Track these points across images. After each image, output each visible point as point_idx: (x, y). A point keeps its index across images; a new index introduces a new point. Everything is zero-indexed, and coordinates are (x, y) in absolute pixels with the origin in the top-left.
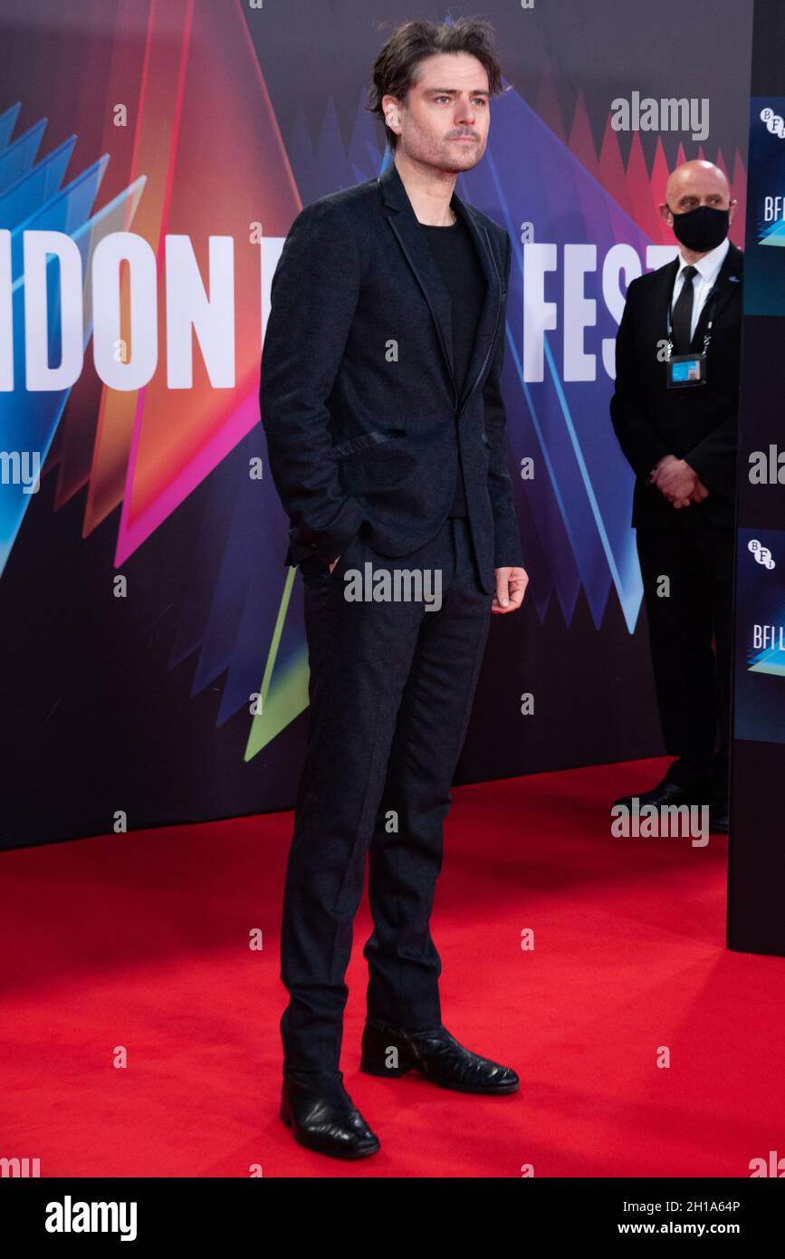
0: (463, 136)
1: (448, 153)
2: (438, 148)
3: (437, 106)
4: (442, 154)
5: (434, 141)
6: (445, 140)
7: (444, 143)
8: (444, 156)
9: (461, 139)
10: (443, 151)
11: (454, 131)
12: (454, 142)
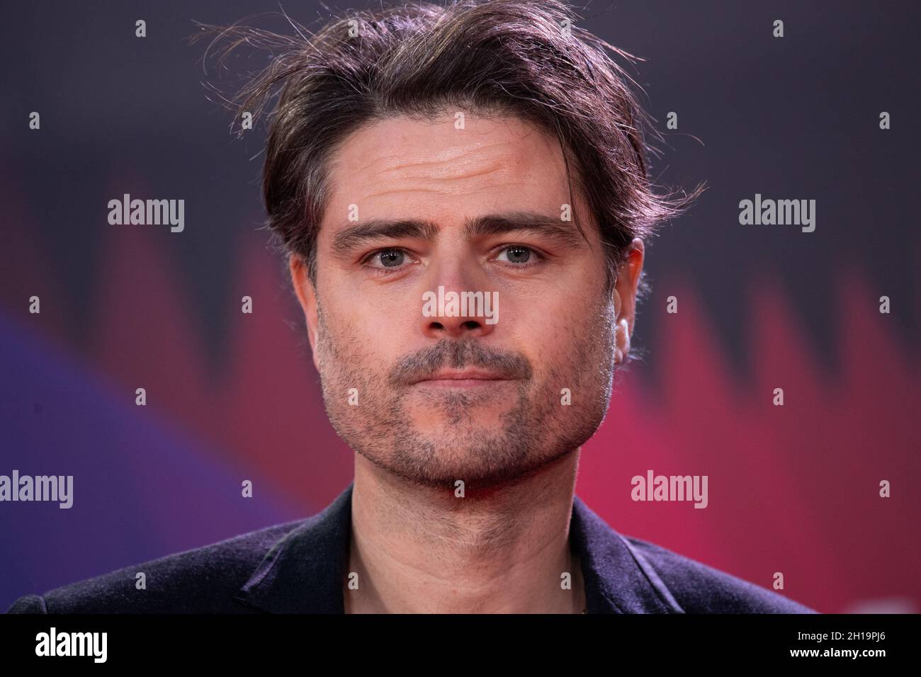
0: (446, 369)
1: (408, 424)
2: (381, 413)
3: (373, 279)
4: (395, 430)
5: (368, 392)
6: (395, 382)
7: (394, 394)
8: (399, 435)
9: (442, 378)
10: (394, 418)
11: (418, 355)
12: (421, 386)
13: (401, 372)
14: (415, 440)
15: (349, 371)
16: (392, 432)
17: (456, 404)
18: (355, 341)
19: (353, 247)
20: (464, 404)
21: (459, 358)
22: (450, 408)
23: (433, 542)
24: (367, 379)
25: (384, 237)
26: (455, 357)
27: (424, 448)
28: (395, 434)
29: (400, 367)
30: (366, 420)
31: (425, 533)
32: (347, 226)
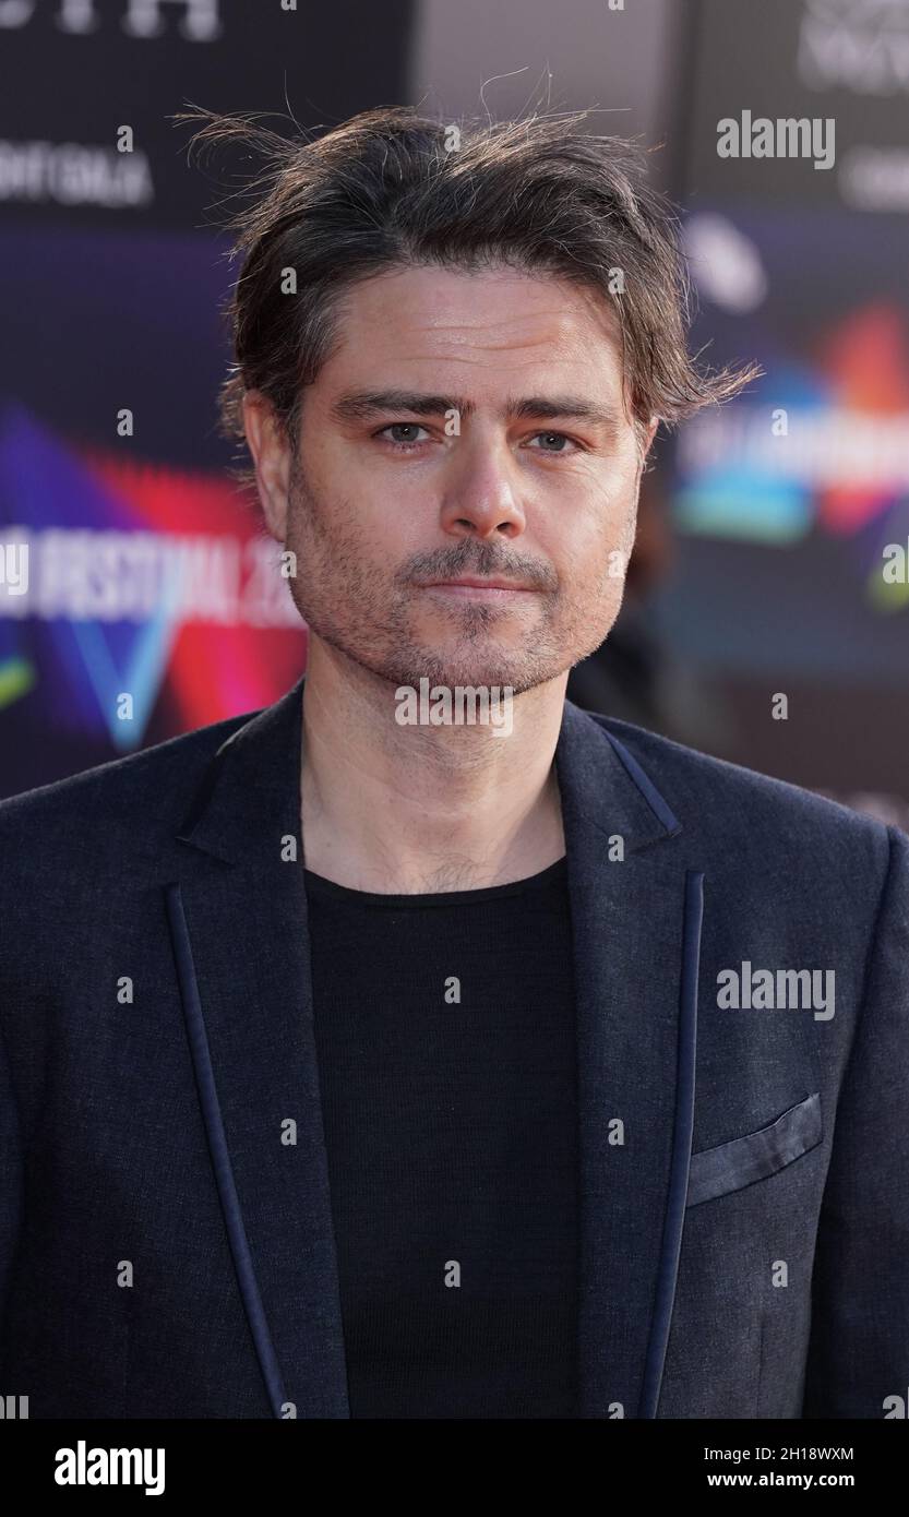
0: (467, 574)
1: (411, 634)
2: (376, 614)
3: (385, 454)
4: (392, 637)
5: (363, 586)
6: (401, 583)
7: (398, 597)
8: (398, 645)
9: (462, 584)
10: (393, 625)
11: (435, 554)
12: (432, 593)
13: (413, 570)
14: (418, 652)
15: (339, 555)
16: (386, 639)
17: (475, 617)
18: (353, 523)
19: (366, 417)
20: (484, 617)
21: (485, 564)
22: (468, 621)
23: (405, 757)
24: (365, 571)
25: (408, 412)
26: (480, 561)
27: (430, 662)
28: (391, 642)
29: (412, 565)
30: (353, 618)
31: (395, 745)
32: (360, 391)
